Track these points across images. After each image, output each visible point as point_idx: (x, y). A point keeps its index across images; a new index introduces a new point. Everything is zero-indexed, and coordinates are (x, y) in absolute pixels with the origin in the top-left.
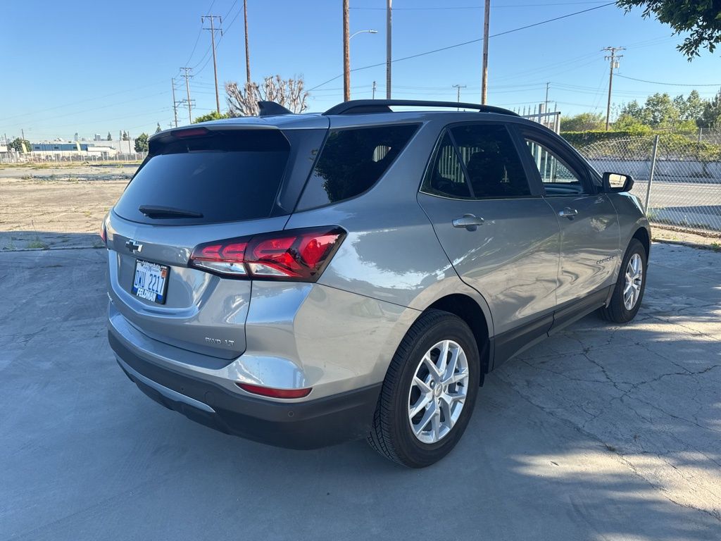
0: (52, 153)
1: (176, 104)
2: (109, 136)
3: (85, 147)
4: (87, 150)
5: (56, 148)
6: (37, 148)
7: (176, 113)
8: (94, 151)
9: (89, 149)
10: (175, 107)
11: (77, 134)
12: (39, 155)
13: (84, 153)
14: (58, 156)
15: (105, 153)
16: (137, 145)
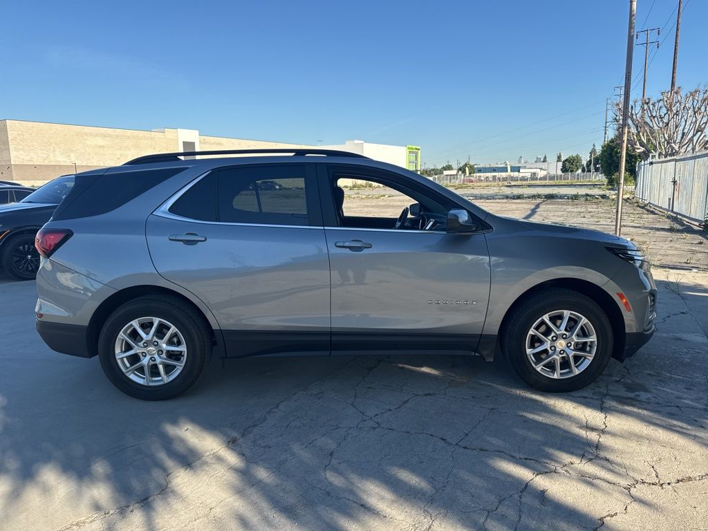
0: (490, 175)
1: (608, 124)
2: (545, 158)
3: (517, 169)
4: (519, 171)
5: (494, 170)
6: (480, 171)
7: (605, 133)
8: (525, 173)
9: (521, 171)
10: (606, 127)
11: (521, 157)
12: (480, 177)
13: (516, 174)
14: (494, 177)
15: (535, 174)
16: (564, 166)
